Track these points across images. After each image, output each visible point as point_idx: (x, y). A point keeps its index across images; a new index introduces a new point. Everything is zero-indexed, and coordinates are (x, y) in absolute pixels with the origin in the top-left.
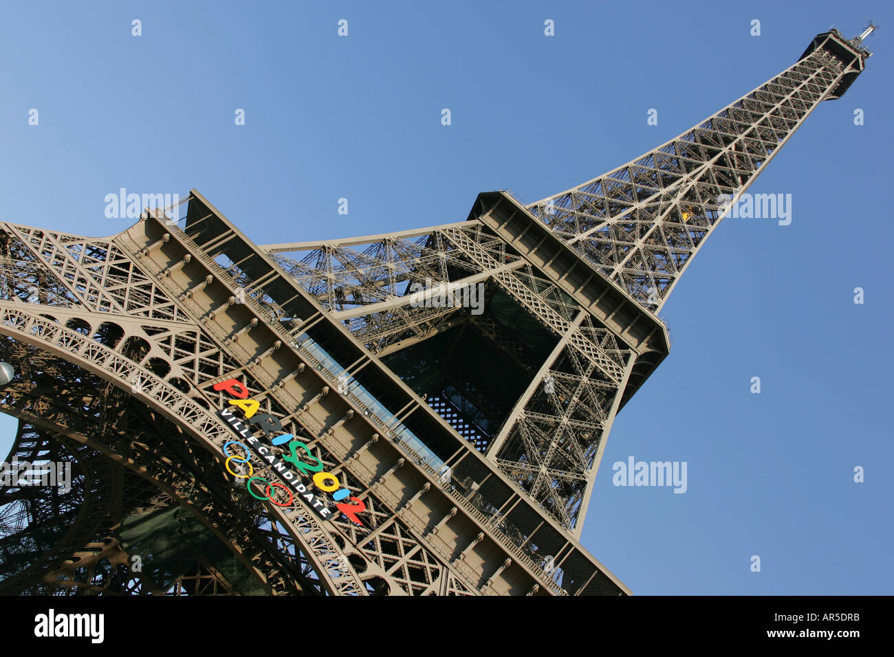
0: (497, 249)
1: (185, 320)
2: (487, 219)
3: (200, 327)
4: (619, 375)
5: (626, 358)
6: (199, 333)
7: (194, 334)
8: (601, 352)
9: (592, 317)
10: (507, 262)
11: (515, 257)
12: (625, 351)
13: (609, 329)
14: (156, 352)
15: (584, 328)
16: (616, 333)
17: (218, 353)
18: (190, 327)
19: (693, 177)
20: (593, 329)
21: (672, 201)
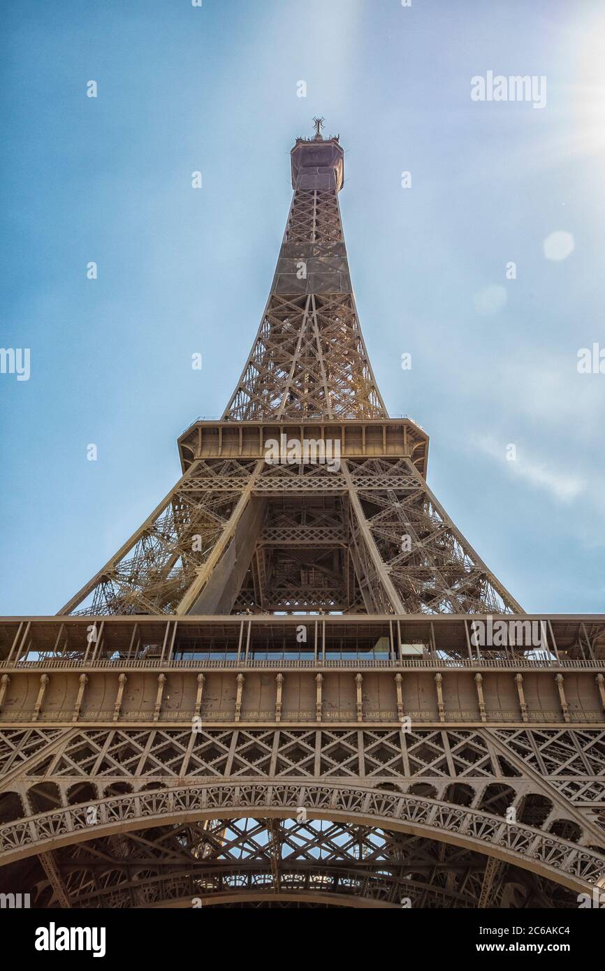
0: (232, 469)
1: (58, 733)
2: (202, 454)
3: (77, 727)
4: (415, 482)
5: (404, 466)
6: (82, 733)
7: (79, 738)
8: (385, 477)
9: (351, 459)
10: (251, 472)
11: (252, 464)
12: (399, 463)
13: (372, 458)
14: (65, 784)
15: (355, 471)
16: (379, 456)
17: (117, 733)
18: (69, 735)
19: (311, 309)
20: (361, 467)
21: (314, 337)
